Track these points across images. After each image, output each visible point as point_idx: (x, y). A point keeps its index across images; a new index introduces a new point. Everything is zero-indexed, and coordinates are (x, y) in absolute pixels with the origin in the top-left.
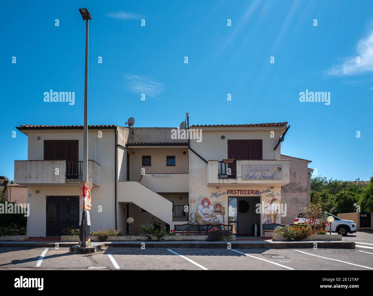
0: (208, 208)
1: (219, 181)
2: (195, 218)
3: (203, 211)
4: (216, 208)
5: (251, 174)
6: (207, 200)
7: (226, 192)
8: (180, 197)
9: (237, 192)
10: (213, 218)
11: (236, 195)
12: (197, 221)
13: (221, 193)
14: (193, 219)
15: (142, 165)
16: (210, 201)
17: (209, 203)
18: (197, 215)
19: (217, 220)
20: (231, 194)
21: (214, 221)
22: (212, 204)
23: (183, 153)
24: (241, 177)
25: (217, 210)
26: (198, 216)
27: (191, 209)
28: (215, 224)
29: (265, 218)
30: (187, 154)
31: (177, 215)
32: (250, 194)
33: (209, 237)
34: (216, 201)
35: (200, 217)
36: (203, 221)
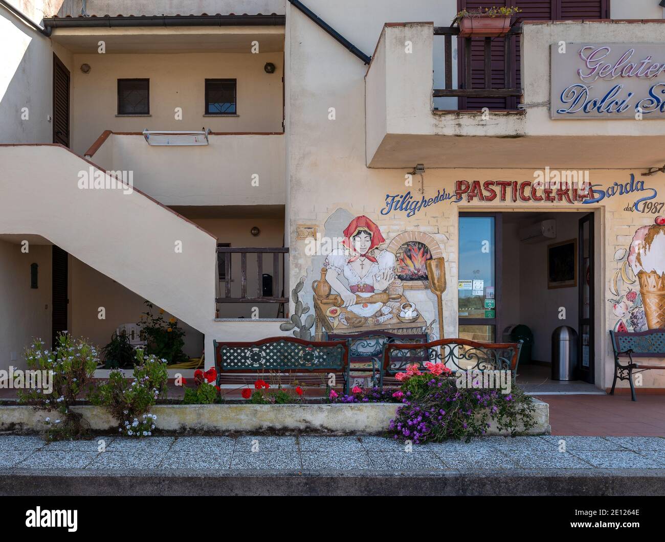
0: (373, 260)
1: (436, 126)
2: (316, 307)
3: (347, 272)
4: (409, 262)
5: (597, 90)
6: (369, 226)
7: (451, 189)
8: (255, 228)
9: (497, 189)
10: (390, 303)
11: (497, 204)
12: (321, 319)
13: (431, 194)
14: (307, 309)
15: (116, 113)
16: (382, 229)
17: (376, 241)
18: (324, 290)
19: (409, 314)
20: (470, 198)
21: (398, 316)
22: (387, 242)
23: (266, 68)
24: (543, 105)
25: (412, 268)
26: (329, 294)
27: (297, 265)
28: (400, 333)
29: (622, 304)
30: (278, 73)
31: (236, 293)
32: (553, 200)
33: (401, 411)
34: (409, 229)
35: (338, 302)
36: (352, 319)
